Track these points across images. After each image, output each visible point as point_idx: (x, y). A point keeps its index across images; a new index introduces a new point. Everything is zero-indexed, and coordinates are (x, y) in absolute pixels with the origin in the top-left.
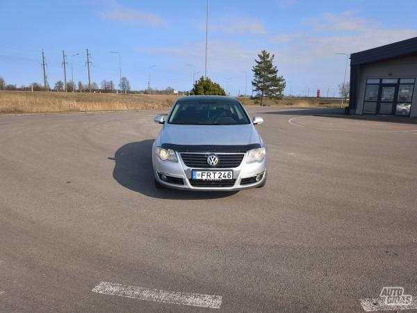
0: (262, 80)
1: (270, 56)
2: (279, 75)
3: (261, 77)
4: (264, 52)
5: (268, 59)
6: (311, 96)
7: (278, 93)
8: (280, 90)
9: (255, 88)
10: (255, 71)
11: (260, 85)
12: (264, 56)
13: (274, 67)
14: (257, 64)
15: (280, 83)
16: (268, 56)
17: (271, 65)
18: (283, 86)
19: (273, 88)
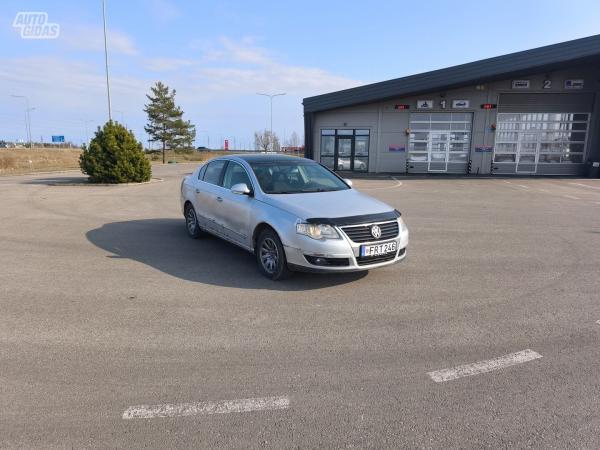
0: (161, 125)
1: (170, 91)
2: (184, 119)
3: (159, 120)
4: (160, 85)
5: (168, 96)
6: (219, 148)
7: (186, 145)
8: (188, 140)
9: (151, 137)
10: (149, 111)
11: (157, 132)
12: (161, 90)
13: (176, 106)
14: (151, 102)
15: (189, 130)
16: (166, 91)
17: (172, 105)
18: (194, 134)
19: (177, 137)
